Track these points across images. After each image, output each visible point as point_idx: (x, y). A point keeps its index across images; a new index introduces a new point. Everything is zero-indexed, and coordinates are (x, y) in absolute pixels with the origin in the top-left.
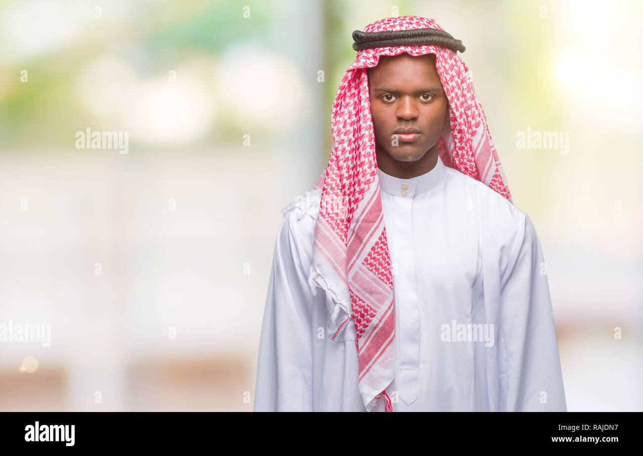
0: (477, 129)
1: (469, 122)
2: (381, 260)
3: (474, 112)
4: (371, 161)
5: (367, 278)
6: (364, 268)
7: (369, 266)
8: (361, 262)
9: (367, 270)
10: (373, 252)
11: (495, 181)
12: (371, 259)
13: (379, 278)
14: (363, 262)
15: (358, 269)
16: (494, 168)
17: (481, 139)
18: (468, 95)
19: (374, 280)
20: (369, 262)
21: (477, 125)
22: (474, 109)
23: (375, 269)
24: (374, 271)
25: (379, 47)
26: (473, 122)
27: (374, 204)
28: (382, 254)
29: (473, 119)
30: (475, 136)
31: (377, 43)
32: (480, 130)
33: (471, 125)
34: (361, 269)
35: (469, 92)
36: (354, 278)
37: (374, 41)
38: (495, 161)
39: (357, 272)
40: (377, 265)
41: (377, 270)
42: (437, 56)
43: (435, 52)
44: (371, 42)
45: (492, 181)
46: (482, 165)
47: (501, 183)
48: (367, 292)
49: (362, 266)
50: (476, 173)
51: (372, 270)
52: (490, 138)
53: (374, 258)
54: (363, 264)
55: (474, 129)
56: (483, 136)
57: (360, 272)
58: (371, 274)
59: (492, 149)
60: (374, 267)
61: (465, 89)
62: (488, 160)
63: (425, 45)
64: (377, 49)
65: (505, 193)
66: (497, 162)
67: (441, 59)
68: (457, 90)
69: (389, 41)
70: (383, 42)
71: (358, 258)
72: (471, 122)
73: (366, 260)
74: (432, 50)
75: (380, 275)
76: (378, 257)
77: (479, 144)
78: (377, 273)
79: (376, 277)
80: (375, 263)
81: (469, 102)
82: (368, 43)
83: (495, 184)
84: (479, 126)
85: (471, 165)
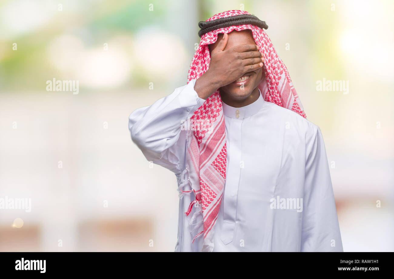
0: (281, 75)
1: (276, 72)
2: (222, 163)
3: (279, 65)
4: (216, 103)
5: (213, 174)
6: (212, 167)
7: (215, 166)
8: (210, 164)
9: (214, 169)
10: (218, 158)
11: (295, 107)
12: (217, 162)
13: (221, 174)
14: (212, 163)
15: (207, 168)
16: (293, 99)
17: (284, 81)
18: (274, 55)
19: (217, 175)
20: (215, 164)
21: (281, 73)
22: (278, 63)
23: (219, 168)
24: (218, 170)
25: (217, 29)
26: (279, 71)
27: (219, 129)
28: (223, 160)
29: (278, 69)
30: (280, 80)
31: (215, 26)
32: (283, 76)
33: (277, 73)
34: (210, 167)
35: (274, 52)
36: (205, 173)
37: (213, 26)
38: (294, 96)
39: (207, 169)
40: (220, 167)
41: (220, 169)
42: (253, 31)
43: (251, 28)
44: (211, 27)
45: (293, 107)
46: (286, 98)
47: (299, 108)
48: (212, 182)
49: (211, 166)
50: (281, 104)
51: (216, 169)
52: (291, 81)
53: (218, 162)
54: (212, 165)
55: (279, 75)
56: (285, 79)
57: (209, 169)
58: (216, 171)
59: (292, 88)
60: (218, 167)
61: (272, 51)
62: (289, 94)
63: (245, 24)
64: (215, 30)
65: (302, 114)
66: (296, 96)
67: (255, 33)
68: (266, 52)
69: (222, 24)
70: (219, 25)
71: (208, 161)
72: (277, 71)
73: (214, 163)
74: (249, 27)
75: (221, 173)
76: (221, 162)
77: (283, 84)
78: (219, 171)
79: (219, 174)
80: (219, 165)
81: (275, 59)
82: (209, 28)
83: (295, 109)
84: (282, 73)
85: (277, 99)
